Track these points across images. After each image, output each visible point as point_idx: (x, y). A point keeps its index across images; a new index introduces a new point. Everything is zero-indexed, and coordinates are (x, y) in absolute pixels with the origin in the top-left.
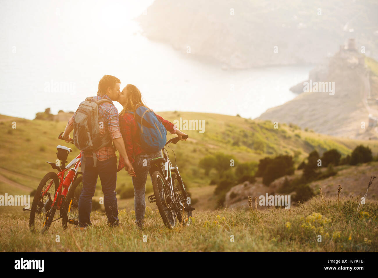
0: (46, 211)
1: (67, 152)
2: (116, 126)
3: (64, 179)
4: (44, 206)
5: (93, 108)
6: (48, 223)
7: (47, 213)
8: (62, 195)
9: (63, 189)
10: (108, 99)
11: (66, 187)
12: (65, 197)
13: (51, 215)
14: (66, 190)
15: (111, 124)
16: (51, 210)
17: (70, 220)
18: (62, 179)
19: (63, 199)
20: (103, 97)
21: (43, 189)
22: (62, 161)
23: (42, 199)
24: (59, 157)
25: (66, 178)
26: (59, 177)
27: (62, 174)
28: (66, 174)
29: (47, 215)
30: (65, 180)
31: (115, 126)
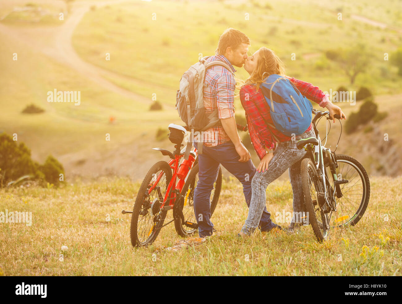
0: (154, 214)
1: (182, 133)
2: (227, 101)
3: (180, 166)
4: (150, 207)
5: (197, 72)
6: (156, 231)
7: (155, 216)
8: (176, 190)
9: (178, 180)
10: (225, 62)
11: (182, 178)
12: (180, 191)
13: (159, 220)
14: (182, 182)
15: (219, 98)
16: (160, 213)
17: (188, 223)
18: (176, 169)
19: (178, 195)
20: (219, 58)
21: (151, 182)
22: (176, 144)
23: (148, 198)
24: (173, 140)
25: (182, 166)
26: (172, 165)
27: (176, 162)
28: (182, 161)
29: (155, 220)
30: (180, 168)
31: (224, 101)
